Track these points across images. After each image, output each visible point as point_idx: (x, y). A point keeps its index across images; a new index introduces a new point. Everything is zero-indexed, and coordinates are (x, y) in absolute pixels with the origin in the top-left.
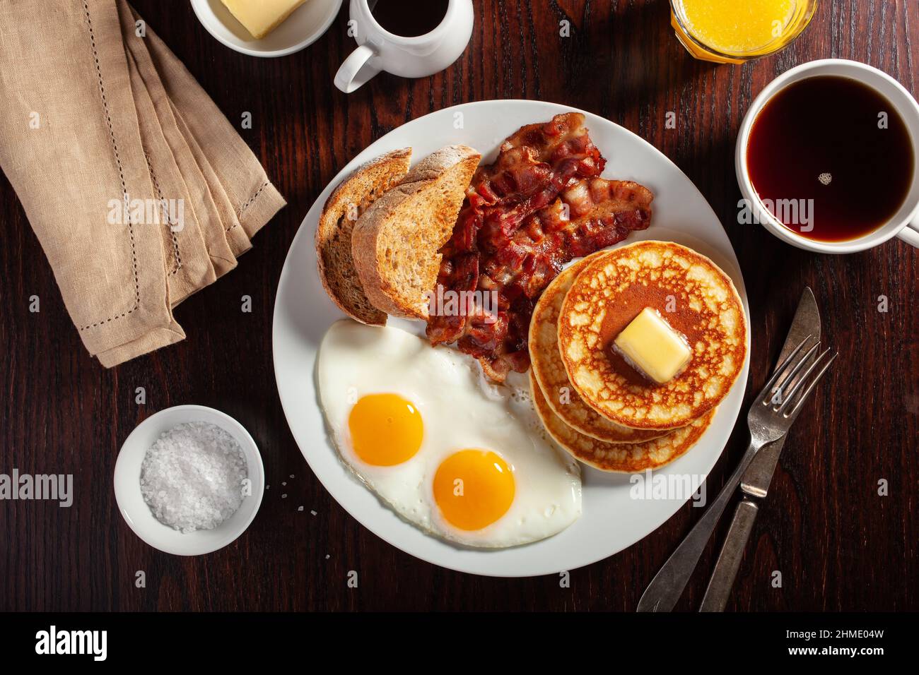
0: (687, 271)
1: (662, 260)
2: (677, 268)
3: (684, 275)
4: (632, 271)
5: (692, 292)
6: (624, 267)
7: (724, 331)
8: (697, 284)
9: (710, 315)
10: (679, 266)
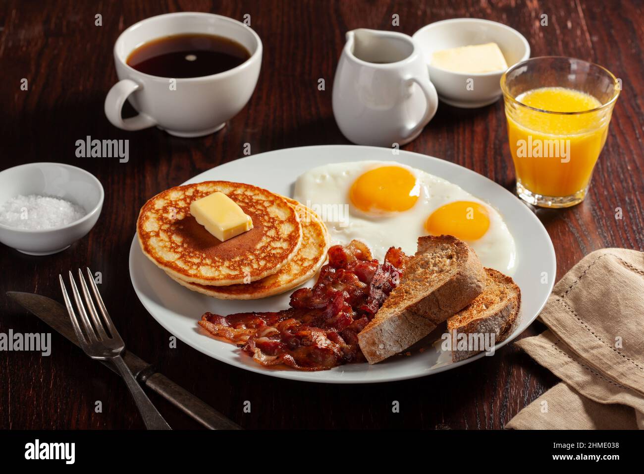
0: (179, 259)
1: (198, 269)
2: (186, 262)
3: (181, 257)
4: (227, 267)
5: (178, 246)
6: (235, 269)
7: (157, 222)
8: (172, 250)
9: (166, 231)
10: (185, 263)
